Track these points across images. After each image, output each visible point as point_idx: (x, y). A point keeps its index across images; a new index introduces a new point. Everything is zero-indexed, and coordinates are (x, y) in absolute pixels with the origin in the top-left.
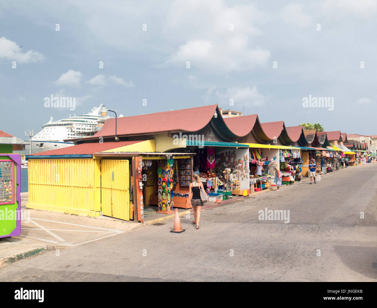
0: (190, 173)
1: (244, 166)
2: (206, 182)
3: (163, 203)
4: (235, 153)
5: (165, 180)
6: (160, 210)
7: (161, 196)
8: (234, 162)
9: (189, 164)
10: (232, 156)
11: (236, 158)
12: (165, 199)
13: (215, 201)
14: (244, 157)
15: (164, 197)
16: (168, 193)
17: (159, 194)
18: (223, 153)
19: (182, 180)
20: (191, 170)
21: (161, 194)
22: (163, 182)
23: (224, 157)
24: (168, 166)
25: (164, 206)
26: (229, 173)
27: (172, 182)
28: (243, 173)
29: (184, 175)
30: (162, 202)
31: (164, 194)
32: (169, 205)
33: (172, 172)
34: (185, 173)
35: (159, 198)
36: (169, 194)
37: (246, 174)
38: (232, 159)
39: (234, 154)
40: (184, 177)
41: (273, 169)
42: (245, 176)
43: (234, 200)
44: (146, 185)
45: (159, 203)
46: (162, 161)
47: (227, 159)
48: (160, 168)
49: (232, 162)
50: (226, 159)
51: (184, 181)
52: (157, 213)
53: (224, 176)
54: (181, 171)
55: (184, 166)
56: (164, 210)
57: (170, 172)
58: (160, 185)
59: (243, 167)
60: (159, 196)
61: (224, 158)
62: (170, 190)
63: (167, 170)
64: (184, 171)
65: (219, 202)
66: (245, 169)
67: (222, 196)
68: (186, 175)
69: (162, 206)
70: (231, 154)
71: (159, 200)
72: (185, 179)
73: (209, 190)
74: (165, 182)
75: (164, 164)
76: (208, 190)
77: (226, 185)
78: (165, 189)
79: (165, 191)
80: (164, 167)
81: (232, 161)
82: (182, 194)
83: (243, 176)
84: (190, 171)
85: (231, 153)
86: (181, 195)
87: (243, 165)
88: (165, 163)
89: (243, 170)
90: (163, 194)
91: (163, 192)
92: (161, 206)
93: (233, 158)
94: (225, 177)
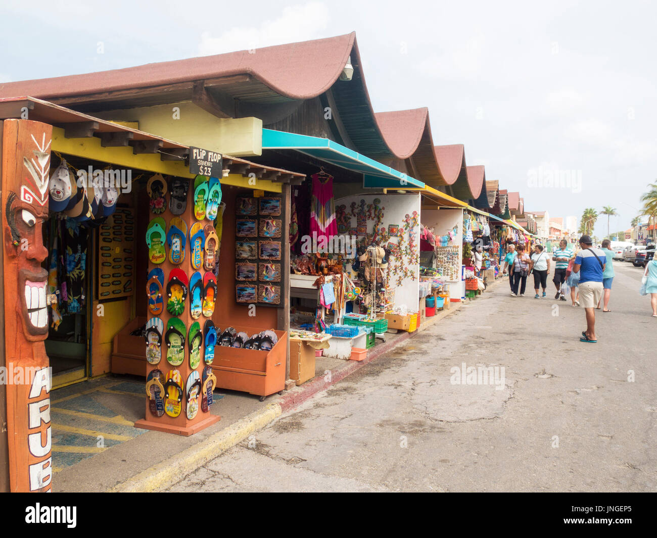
0: (279, 253)
1: (405, 244)
2: (316, 288)
3: (169, 384)
4: (380, 206)
5: (182, 275)
6: (154, 414)
7: (157, 352)
8: (375, 233)
9: (275, 218)
10: (370, 216)
11: (382, 220)
12: (179, 363)
13: (347, 355)
14: (407, 216)
15: (176, 356)
16: (192, 335)
17: (152, 339)
18: (344, 207)
19: (241, 279)
20: (282, 239)
21: (160, 341)
22: (171, 283)
23: (345, 218)
24: (198, 209)
25: (173, 395)
26: (380, 261)
27: (211, 285)
28: (402, 263)
29: (252, 261)
30: (162, 380)
31: (175, 340)
32: (196, 390)
33: (212, 239)
34: (255, 252)
35: (148, 356)
36: (197, 342)
37: (411, 267)
38: (370, 225)
39: (376, 210)
40: (252, 266)
41: (446, 259)
42: (409, 274)
43: (391, 347)
44: (97, 297)
45: (150, 383)
46: (170, 189)
47: (354, 223)
48: (157, 219)
49: (368, 232)
50: (350, 223)
51: (252, 282)
52: (136, 426)
53: (364, 271)
54: (242, 245)
55: (254, 225)
56: (169, 413)
57: (203, 240)
58: (154, 297)
59: (403, 248)
60: (151, 350)
61: (346, 221)
62: (202, 322)
63: (194, 229)
64: (254, 246)
65: (360, 359)
66: (409, 251)
67: (366, 335)
68: (259, 261)
69: (162, 395)
70: (366, 209)
71: (149, 370)
72: (255, 275)
73: (323, 317)
74: (181, 284)
75: (176, 202)
76: (320, 317)
77: (368, 300)
78: (182, 318)
79: (180, 330)
80: (178, 216)
81: (369, 230)
82: (244, 336)
83: (401, 274)
84: (277, 244)
85: (367, 207)
86: (239, 340)
87: (402, 240)
88: (184, 199)
89: (403, 257)
90: (168, 341)
91: (170, 332)
92: (157, 393)
93: (373, 219)
94: (367, 275)
